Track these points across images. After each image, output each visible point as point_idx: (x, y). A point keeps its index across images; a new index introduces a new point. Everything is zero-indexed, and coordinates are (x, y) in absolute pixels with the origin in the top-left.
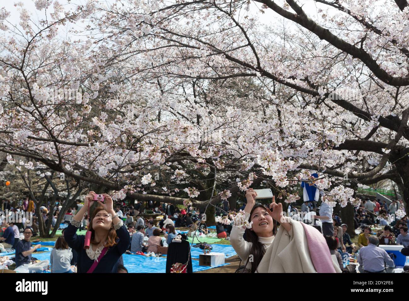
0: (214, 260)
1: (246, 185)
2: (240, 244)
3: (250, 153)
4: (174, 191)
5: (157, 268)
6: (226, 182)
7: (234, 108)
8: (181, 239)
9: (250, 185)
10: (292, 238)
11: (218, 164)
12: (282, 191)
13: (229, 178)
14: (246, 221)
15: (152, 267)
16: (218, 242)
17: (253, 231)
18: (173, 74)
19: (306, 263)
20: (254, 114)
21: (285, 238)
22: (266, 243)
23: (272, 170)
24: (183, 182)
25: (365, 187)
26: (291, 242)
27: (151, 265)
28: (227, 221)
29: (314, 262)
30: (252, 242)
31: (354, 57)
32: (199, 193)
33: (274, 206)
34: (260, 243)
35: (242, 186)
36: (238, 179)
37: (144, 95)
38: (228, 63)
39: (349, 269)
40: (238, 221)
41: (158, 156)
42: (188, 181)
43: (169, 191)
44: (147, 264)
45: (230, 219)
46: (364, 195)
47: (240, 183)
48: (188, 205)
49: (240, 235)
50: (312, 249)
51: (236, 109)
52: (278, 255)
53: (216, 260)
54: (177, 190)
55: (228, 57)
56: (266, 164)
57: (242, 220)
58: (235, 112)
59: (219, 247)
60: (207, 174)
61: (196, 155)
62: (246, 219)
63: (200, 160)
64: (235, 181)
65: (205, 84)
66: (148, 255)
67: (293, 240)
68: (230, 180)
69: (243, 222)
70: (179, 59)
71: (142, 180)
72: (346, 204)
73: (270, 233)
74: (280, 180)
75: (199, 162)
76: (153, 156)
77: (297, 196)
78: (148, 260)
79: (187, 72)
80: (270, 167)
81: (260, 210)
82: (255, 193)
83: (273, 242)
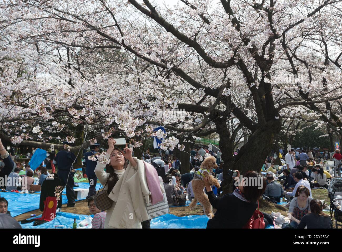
0: (80, 195)
1: (107, 135)
2: (102, 174)
3: (111, 113)
4: (48, 139)
5: (31, 202)
6: (93, 132)
7: (102, 76)
8: (54, 177)
9: (110, 135)
10: (137, 171)
11: (89, 120)
12: (132, 139)
13: (95, 129)
14: (106, 159)
15: (26, 201)
16: (83, 181)
17: (111, 166)
18: (50, 40)
19: (144, 187)
20: (118, 76)
21: (132, 170)
22: (119, 174)
23: (125, 126)
24: (54, 132)
25: (198, 138)
26: (136, 174)
27: (26, 200)
28: (93, 159)
29: (149, 185)
30: (110, 173)
31: (190, 46)
32: (75, 140)
33: (126, 150)
34: (115, 173)
35: (105, 136)
36: (102, 131)
37: (22, 54)
38: (98, 36)
39: (181, 197)
40: (101, 159)
41: (47, 114)
42: (59, 130)
43: (44, 138)
44: (22, 199)
45: (96, 157)
46: (200, 145)
47: (104, 134)
48: (67, 148)
49: (102, 168)
50: (148, 178)
51: (103, 76)
52: (127, 181)
53: (82, 195)
54: (50, 138)
55: (98, 32)
56: (121, 122)
57: (104, 158)
58: (102, 79)
59: (85, 185)
60: (77, 125)
61: (73, 114)
62: (106, 157)
63: (75, 117)
64: (100, 131)
65: (78, 49)
66: (22, 192)
67: (137, 172)
68: (95, 130)
69: (104, 159)
70: (58, 31)
71: (33, 130)
72: (173, 149)
73: (122, 166)
74: (129, 133)
75: (75, 118)
76: (44, 114)
77: (141, 143)
78: (22, 196)
79: (63, 40)
80: (123, 124)
81: (116, 152)
82: (114, 142)
83: (124, 173)
